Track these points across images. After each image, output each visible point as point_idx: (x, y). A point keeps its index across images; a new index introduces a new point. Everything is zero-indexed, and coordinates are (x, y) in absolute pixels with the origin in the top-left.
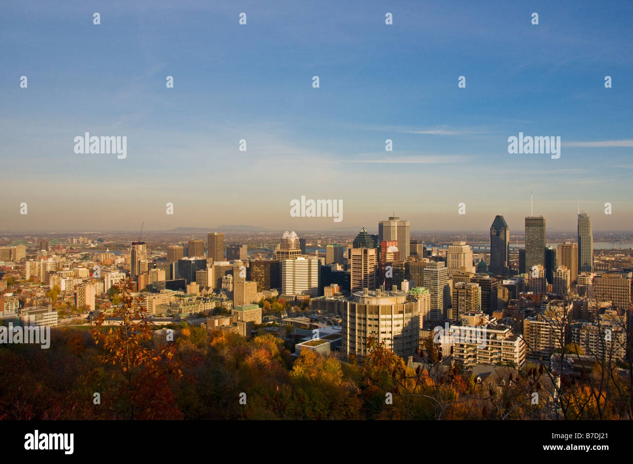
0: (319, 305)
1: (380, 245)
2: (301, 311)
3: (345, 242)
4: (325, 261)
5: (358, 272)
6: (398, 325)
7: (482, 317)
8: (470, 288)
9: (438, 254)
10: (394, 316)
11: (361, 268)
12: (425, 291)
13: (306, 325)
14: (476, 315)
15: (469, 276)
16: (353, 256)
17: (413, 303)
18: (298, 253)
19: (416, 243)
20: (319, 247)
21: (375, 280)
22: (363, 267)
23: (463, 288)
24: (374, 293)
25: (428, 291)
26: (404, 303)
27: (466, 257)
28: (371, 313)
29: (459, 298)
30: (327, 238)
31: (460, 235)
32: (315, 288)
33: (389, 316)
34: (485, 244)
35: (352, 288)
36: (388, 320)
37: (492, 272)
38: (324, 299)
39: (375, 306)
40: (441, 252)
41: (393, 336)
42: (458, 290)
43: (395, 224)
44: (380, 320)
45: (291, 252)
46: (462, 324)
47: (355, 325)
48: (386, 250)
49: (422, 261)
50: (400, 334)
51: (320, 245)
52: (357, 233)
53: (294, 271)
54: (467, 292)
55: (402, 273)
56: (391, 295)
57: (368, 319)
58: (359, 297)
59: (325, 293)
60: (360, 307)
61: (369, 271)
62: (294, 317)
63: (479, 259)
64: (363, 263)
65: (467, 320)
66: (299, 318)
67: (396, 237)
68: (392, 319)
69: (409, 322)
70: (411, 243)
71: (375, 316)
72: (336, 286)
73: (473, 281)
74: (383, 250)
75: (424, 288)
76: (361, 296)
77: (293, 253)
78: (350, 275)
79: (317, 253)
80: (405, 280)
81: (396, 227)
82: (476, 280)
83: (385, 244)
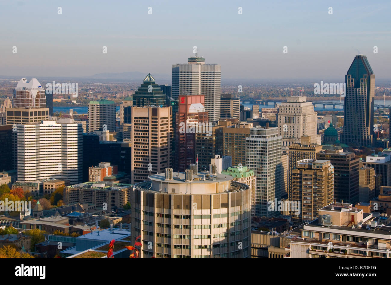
0: (81, 196)
1: (175, 102)
2: (51, 206)
3: (115, 97)
4: (87, 126)
5: (143, 144)
6: (220, 226)
7: (352, 213)
8: (320, 168)
9: (261, 115)
10: (215, 211)
11: (148, 137)
12: (248, 173)
13: (62, 229)
14: (342, 209)
15: (315, 150)
16: (135, 118)
17: (243, 191)
18: (43, 113)
19: (230, 99)
20: (73, 104)
21: (169, 156)
22: (150, 136)
23: (310, 168)
24: (181, 176)
25: (252, 172)
26: (229, 191)
27: (306, 121)
28: (178, 207)
29: (304, 183)
30: (87, 90)
31: (293, 87)
32: (72, 170)
33: (206, 212)
34: (332, 100)
35: (133, 169)
36: (205, 217)
37: (346, 144)
38: (89, 187)
39: (186, 197)
40: (265, 112)
41: (212, 242)
42: (301, 172)
43: (197, 69)
44: (192, 217)
45: (31, 113)
46: (321, 223)
47: (153, 226)
48: (186, 110)
49: (242, 127)
50: (222, 239)
51: (75, 102)
52: (138, 84)
53: (38, 143)
54: (315, 174)
55: (211, 145)
56: (208, 178)
57: (173, 217)
58: (160, 182)
59: (91, 177)
60: (161, 197)
61: (160, 142)
62: (41, 217)
63: (324, 123)
64: (150, 130)
65: (329, 217)
66: (50, 219)
67: (200, 89)
68: (210, 216)
69: (236, 222)
70: (222, 99)
71: (185, 212)
72: (107, 165)
73: (321, 157)
74: (182, 109)
75: (246, 168)
76: (162, 181)
77: (36, 114)
78: (130, 148)
79: (71, 114)
80: (216, 156)
81: (200, 73)
82: (324, 156)
83: (185, 99)
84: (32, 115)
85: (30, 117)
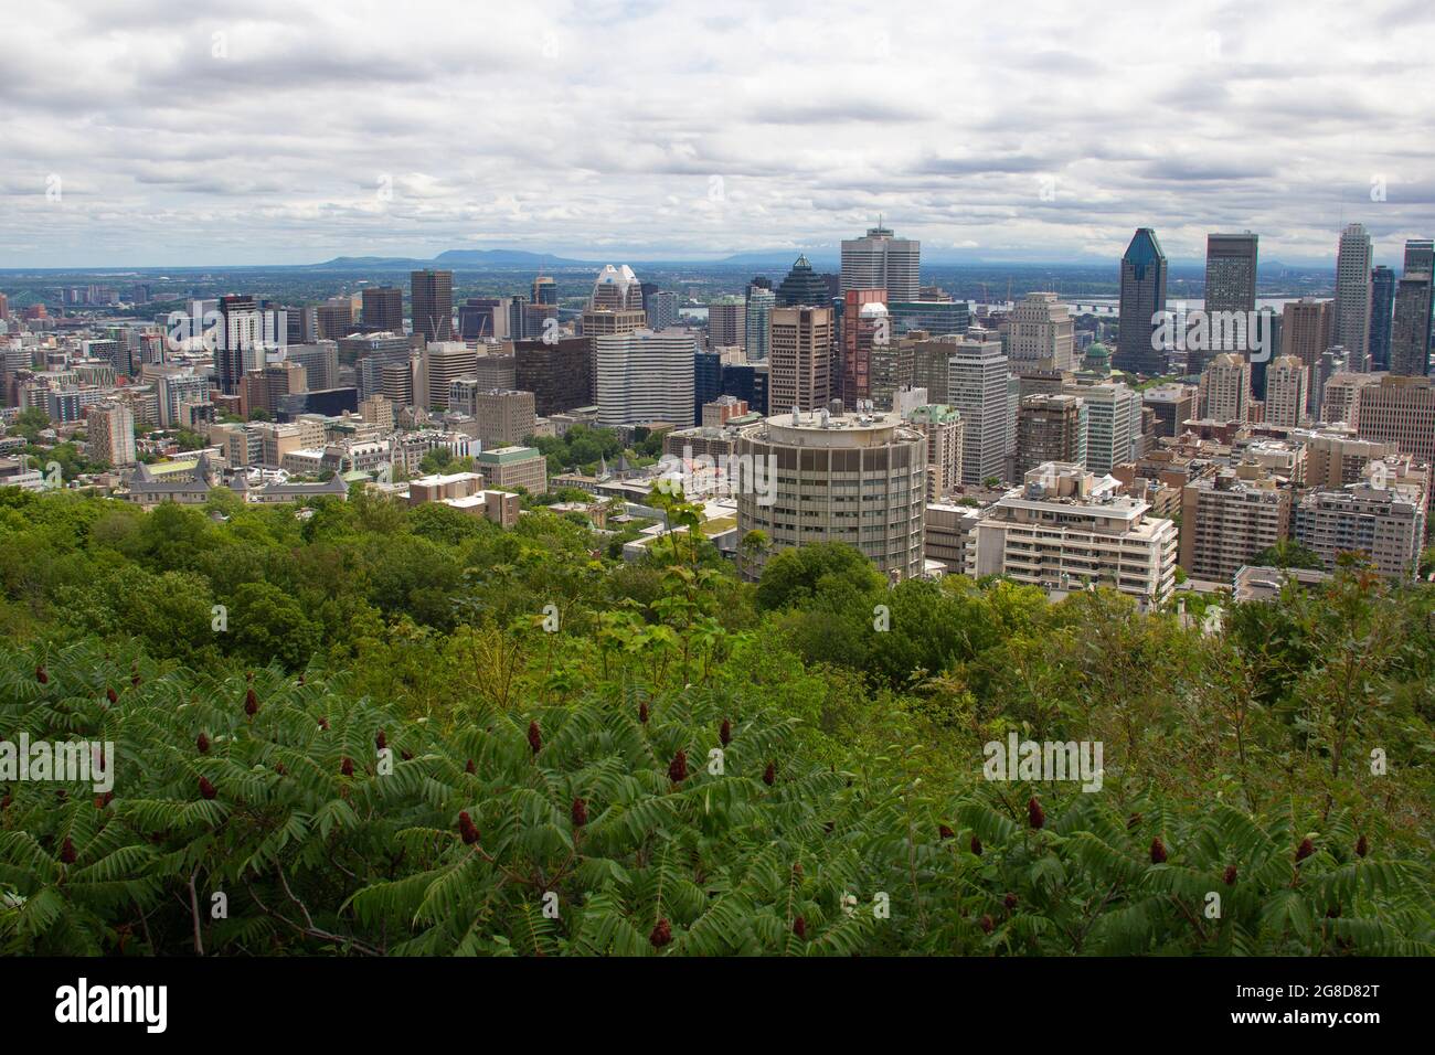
5: (786, 367)
6: (874, 497)
8: (1058, 409)
10: (865, 475)
11: (794, 357)
12: (950, 416)
16: (775, 326)
18: (636, 318)
22: (798, 355)
23: (1043, 407)
25: (958, 414)
29: (1033, 431)
33: (852, 476)
36: (850, 482)
42: (1029, 413)
45: (619, 318)
48: (857, 312)
53: (628, 365)
54: (1051, 418)
59: (705, 420)
61: (813, 364)
62: (627, 479)
64: (799, 345)
67: (885, 280)
68: (858, 482)
71: (818, 475)
72: (732, 399)
74: (850, 311)
75: (948, 407)
77: (625, 321)
81: (885, 254)
83: (855, 297)
84: (619, 322)
85: (617, 325)
